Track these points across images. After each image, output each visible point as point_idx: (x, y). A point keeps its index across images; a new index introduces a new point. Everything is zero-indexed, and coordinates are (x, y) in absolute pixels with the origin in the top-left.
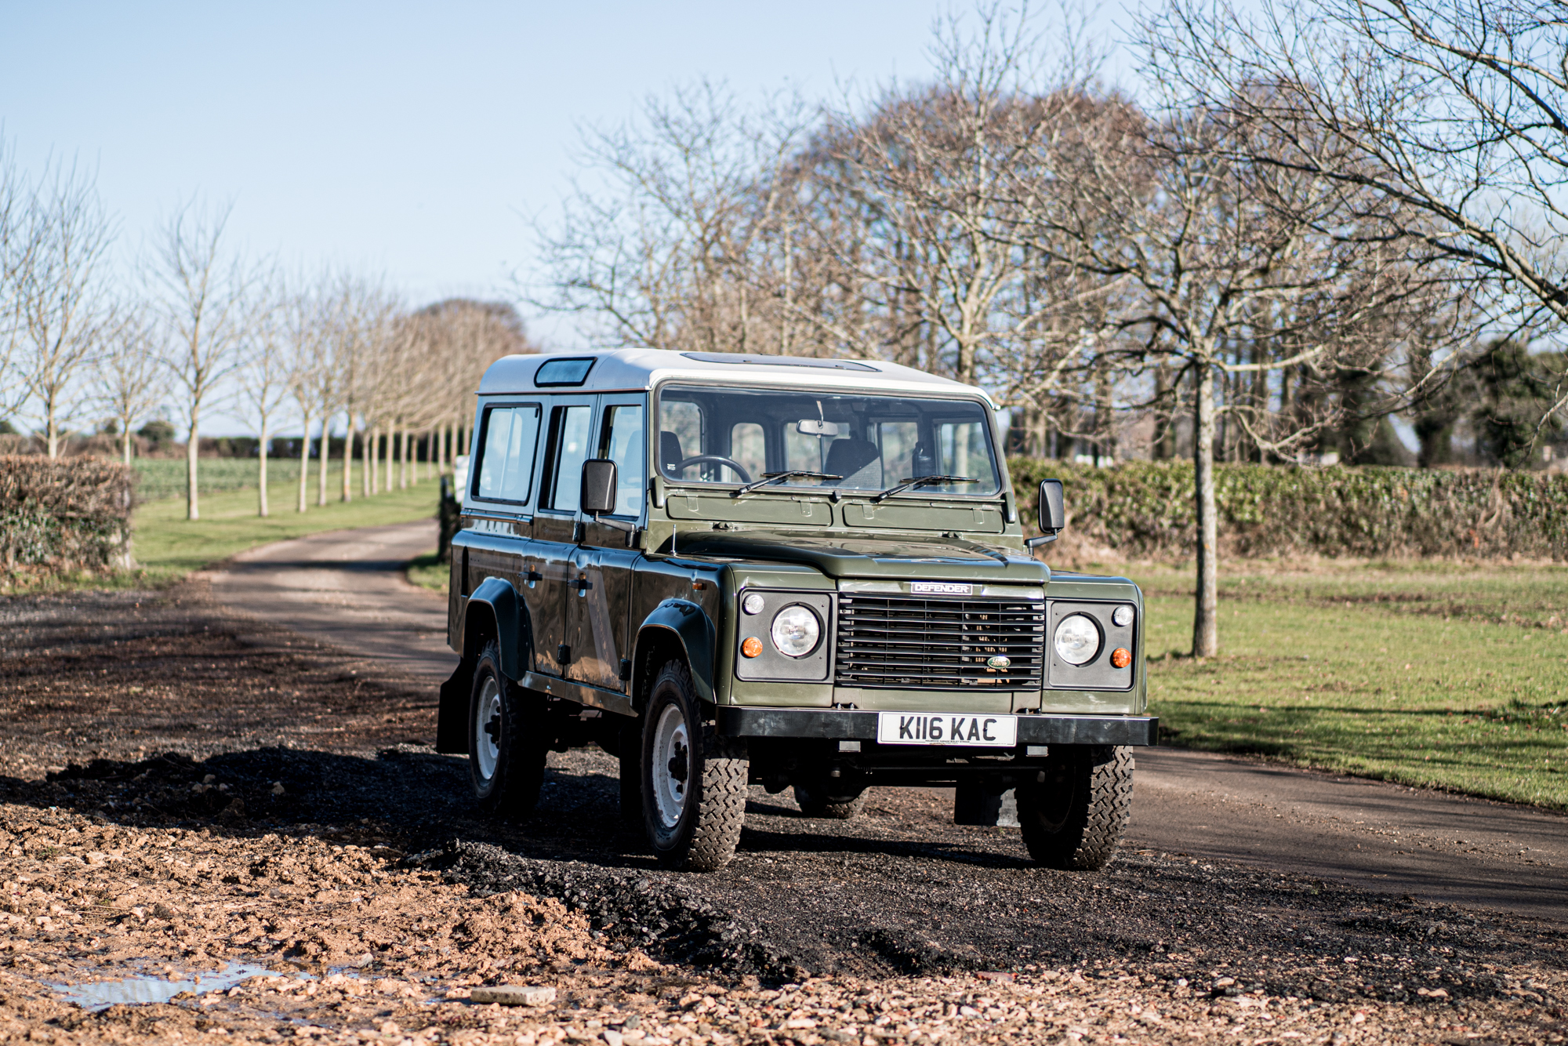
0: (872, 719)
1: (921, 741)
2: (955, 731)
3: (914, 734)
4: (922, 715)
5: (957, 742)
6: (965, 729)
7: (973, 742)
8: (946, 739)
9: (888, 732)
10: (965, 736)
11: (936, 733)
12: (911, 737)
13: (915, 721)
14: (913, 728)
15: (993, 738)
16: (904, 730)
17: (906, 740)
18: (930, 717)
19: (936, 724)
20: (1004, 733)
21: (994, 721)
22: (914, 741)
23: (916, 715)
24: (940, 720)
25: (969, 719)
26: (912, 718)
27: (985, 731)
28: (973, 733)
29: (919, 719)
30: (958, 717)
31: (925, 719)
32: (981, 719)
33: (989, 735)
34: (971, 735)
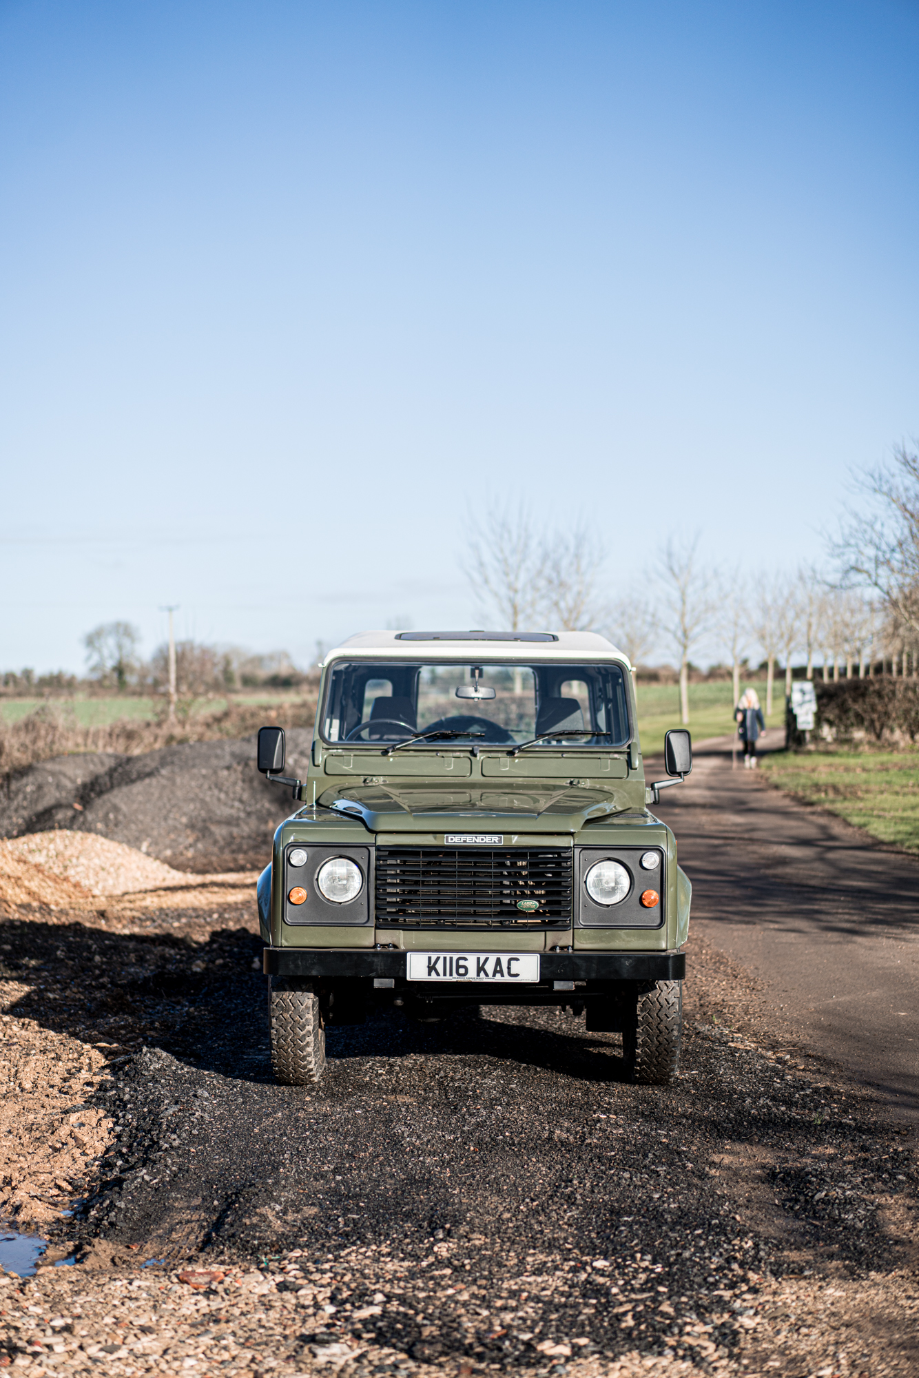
0: (397, 960)
1: (448, 978)
2: (481, 969)
3: (441, 972)
4: (448, 955)
5: (483, 978)
6: (490, 967)
7: (498, 979)
8: (472, 976)
9: (417, 969)
10: (490, 972)
11: (462, 971)
12: (438, 974)
13: (441, 961)
14: (440, 967)
15: (517, 975)
16: (431, 968)
17: (434, 977)
18: (455, 956)
19: (462, 963)
20: (528, 970)
21: (517, 960)
22: (442, 978)
23: (442, 955)
24: (465, 959)
25: (493, 958)
26: (438, 958)
27: (509, 968)
28: (498, 969)
29: (445, 958)
30: (483, 957)
31: (451, 959)
32: (504, 958)
33: (512, 972)
34: (495, 972)
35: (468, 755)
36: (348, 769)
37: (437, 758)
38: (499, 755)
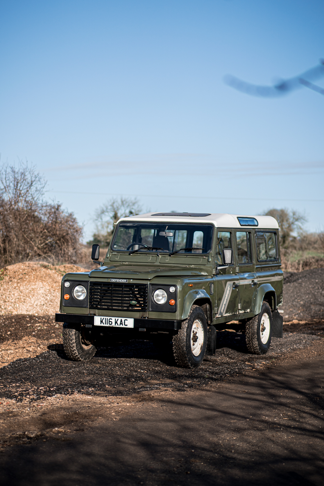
0: (91, 319)
1: (106, 325)
2: (116, 323)
3: (104, 323)
4: (106, 318)
5: (117, 326)
6: (119, 322)
7: (121, 326)
8: (113, 325)
9: (97, 321)
10: (119, 324)
11: (110, 323)
12: (103, 324)
13: (104, 319)
14: (104, 321)
15: (127, 325)
16: (102, 322)
17: (102, 325)
18: (109, 318)
19: (110, 320)
20: (130, 323)
21: (127, 320)
22: (104, 325)
23: (105, 317)
24: (112, 319)
25: (120, 319)
26: (103, 318)
27: (124, 323)
28: (121, 323)
29: (105, 319)
30: (117, 318)
31: (107, 319)
32: (123, 319)
33: (126, 324)
34: (120, 324)
35: (156, 255)
36: (117, 259)
37: (146, 256)
38: (166, 256)
